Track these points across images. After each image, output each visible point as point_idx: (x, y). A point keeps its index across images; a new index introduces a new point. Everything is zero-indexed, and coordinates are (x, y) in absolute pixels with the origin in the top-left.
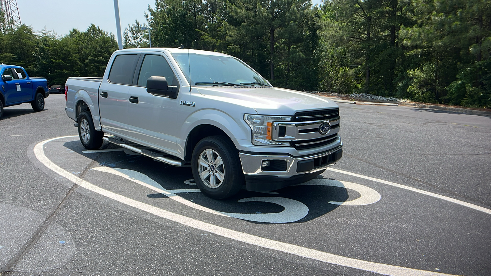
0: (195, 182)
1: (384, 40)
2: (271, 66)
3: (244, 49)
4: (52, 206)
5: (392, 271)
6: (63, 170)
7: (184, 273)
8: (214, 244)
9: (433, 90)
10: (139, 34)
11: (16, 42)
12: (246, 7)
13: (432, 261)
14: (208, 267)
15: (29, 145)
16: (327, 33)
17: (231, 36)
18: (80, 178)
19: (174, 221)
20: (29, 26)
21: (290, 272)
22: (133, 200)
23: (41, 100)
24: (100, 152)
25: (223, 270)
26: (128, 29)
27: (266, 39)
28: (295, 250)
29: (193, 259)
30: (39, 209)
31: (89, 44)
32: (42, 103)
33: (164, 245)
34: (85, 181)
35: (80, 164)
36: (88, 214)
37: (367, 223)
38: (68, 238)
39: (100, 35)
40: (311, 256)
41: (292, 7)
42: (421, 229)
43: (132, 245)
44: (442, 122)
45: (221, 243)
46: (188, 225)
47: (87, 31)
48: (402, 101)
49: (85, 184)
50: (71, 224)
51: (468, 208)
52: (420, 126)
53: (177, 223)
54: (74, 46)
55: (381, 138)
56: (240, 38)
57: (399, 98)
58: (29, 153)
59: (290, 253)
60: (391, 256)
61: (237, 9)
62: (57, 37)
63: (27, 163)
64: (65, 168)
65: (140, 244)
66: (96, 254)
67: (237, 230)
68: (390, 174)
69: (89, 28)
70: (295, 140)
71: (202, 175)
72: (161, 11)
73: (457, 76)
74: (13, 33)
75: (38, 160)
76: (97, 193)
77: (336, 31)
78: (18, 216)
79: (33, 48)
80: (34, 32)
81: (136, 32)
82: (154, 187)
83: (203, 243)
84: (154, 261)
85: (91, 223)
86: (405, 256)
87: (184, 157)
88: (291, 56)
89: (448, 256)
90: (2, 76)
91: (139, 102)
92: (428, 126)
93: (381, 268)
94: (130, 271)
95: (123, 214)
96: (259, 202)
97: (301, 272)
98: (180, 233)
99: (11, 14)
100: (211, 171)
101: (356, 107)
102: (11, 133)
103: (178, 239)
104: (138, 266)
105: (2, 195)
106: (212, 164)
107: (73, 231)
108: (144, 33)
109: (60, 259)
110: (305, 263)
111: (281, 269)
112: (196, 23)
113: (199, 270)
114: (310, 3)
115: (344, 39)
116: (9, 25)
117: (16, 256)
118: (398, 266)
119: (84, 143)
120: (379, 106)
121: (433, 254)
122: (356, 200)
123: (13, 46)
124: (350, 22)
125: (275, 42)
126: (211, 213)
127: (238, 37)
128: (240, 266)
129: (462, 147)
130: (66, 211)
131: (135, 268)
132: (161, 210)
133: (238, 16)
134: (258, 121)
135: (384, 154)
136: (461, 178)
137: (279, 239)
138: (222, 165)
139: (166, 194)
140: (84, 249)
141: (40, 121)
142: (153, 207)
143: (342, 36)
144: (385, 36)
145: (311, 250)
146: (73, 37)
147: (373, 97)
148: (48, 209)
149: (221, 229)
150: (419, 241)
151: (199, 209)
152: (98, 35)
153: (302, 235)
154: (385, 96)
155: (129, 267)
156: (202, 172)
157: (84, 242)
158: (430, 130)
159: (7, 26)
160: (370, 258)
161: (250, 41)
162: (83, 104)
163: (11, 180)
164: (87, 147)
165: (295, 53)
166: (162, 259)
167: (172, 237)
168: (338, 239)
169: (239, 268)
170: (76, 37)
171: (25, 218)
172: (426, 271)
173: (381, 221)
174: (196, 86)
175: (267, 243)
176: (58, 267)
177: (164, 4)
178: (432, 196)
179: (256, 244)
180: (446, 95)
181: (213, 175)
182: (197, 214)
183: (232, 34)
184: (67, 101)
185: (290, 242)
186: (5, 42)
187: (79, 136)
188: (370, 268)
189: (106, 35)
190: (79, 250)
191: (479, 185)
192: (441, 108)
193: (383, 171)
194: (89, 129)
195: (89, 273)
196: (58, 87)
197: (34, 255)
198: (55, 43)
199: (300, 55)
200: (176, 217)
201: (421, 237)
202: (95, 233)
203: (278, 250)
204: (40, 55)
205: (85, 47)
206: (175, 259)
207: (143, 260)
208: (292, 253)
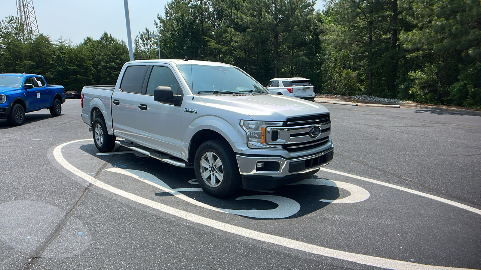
0: (197, 182)
1: (386, 43)
2: (275, 70)
3: (249, 53)
4: (71, 203)
5: (370, 261)
6: (79, 171)
7: (185, 260)
8: (212, 236)
9: (435, 91)
10: (149, 41)
11: (35, 51)
12: (251, 14)
13: (408, 253)
14: (206, 255)
15: (49, 148)
16: (329, 37)
17: (236, 42)
18: (95, 178)
19: (178, 216)
20: (47, 36)
21: (278, 260)
22: (142, 198)
23: (59, 106)
24: (112, 154)
25: (219, 258)
26: (139, 36)
27: (270, 44)
28: (284, 242)
29: (193, 248)
30: (60, 205)
31: (102, 51)
32: (59, 108)
33: (168, 236)
34: (99, 181)
35: (95, 166)
36: (102, 210)
37: (353, 219)
38: (85, 230)
39: (112, 43)
40: (298, 248)
41: (295, 12)
42: (403, 225)
43: (140, 237)
44: (441, 123)
45: (218, 235)
46: (190, 220)
47: (100, 39)
48: (404, 102)
49: (99, 184)
50: (88, 218)
51: (451, 205)
52: (418, 127)
53: (181, 218)
54: (88, 54)
55: (378, 139)
56: (245, 43)
57: (401, 100)
58: (49, 155)
59: (280, 244)
60: (371, 248)
61: (242, 15)
62: (72, 45)
63: (47, 164)
64: (82, 169)
65: (147, 235)
66: (110, 244)
67: (234, 225)
68: (382, 174)
69: (102, 36)
70: (287, 143)
71: (203, 175)
72: (170, 19)
73: (459, 77)
74: (31, 42)
75: (58, 162)
76: (110, 191)
77: (338, 36)
78: (42, 211)
79: (50, 56)
80: (51, 41)
81: (146, 39)
82: (161, 186)
83: (203, 236)
84: (159, 250)
85: (104, 217)
86: (384, 248)
87: (188, 159)
88: (295, 59)
89: (424, 249)
90: (24, 85)
91: (148, 109)
92: (427, 127)
93: (360, 258)
94: (138, 258)
95: (133, 210)
96: (255, 199)
97: (288, 260)
98: (183, 227)
99: (30, 25)
100: (212, 171)
101: (357, 109)
102: (32, 137)
103: (181, 232)
104: (145, 254)
105: (27, 193)
106: (212, 165)
107: (90, 224)
108: (153, 40)
109: (79, 248)
110: (292, 253)
111: (270, 258)
112: (203, 29)
113: (198, 258)
114: (313, 8)
115: (346, 43)
116: (28, 35)
117: (42, 245)
118: (377, 257)
119: (98, 146)
120: (380, 107)
121: (411, 246)
122: (345, 198)
123: (32, 55)
124: (352, 26)
125: (279, 46)
126: (211, 210)
127: (243, 42)
128: (233, 255)
129: (457, 148)
130: (83, 207)
131: (143, 256)
132: (166, 207)
133: (243, 22)
134: (253, 126)
135: (379, 155)
136: (451, 178)
137: (271, 233)
138: (221, 166)
139: (172, 193)
140: (99, 239)
141: (58, 126)
142: (160, 204)
143: (344, 41)
144: (387, 39)
145: (299, 242)
146: (87, 45)
147: (376, 98)
148: (68, 205)
149: (219, 224)
150: (399, 235)
151: (200, 206)
152: (110, 43)
153: (291, 229)
154: (387, 98)
155: (138, 255)
156: (204, 172)
157: (100, 233)
158: (428, 131)
159: (26, 35)
160: (351, 250)
161: (255, 45)
162: (97, 110)
163: (35, 180)
164: (101, 150)
165: (299, 57)
166: (166, 248)
167: (175, 230)
168: (324, 233)
169: (233, 257)
170: (90, 45)
171: (48, 213)
172: (401, 261)
173: (366, 217)
174: (199, 95)
175: (260, 235)
176: (77, 254)
177: (172, 12)
178: (419, 195)
179: (250, 237)
180: (448, 96)
181: (214, 175)
182: (198, 210)
183: (238, 39)
184: (82, 108)
185: (280, 235)
186: (24, 51)
187: (93, 139)
188: (350, 258)
189: (118, 42)
190: (95, 240)
191: (466, 184)
192: (443, 109)
193: (375, 172)
194: (102, 134)
195: (104, 259)
196: (73, 92)
197: (57, 244)
198: (71, 51)
199: (303, 59)
200: (180, 213)
201: (402, 231)
202: (108, 226)
203: (269, 242)
204: (57, 63)
205: (98, 54)
206: (178, 248)
207: (150, 249)
208: (281, 244)
